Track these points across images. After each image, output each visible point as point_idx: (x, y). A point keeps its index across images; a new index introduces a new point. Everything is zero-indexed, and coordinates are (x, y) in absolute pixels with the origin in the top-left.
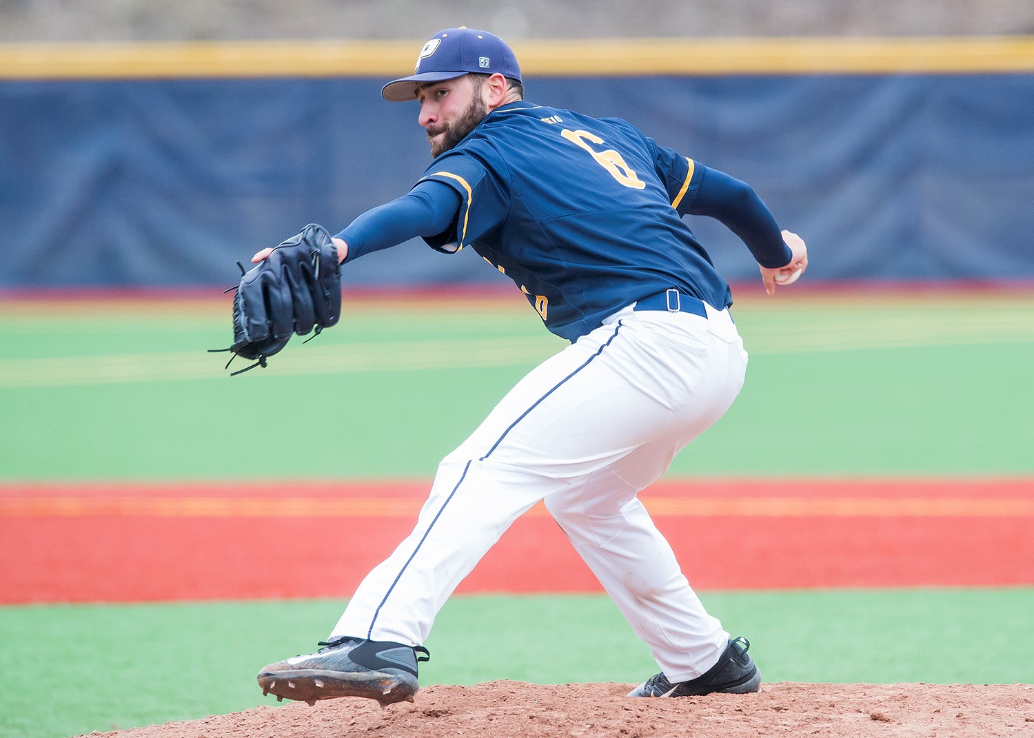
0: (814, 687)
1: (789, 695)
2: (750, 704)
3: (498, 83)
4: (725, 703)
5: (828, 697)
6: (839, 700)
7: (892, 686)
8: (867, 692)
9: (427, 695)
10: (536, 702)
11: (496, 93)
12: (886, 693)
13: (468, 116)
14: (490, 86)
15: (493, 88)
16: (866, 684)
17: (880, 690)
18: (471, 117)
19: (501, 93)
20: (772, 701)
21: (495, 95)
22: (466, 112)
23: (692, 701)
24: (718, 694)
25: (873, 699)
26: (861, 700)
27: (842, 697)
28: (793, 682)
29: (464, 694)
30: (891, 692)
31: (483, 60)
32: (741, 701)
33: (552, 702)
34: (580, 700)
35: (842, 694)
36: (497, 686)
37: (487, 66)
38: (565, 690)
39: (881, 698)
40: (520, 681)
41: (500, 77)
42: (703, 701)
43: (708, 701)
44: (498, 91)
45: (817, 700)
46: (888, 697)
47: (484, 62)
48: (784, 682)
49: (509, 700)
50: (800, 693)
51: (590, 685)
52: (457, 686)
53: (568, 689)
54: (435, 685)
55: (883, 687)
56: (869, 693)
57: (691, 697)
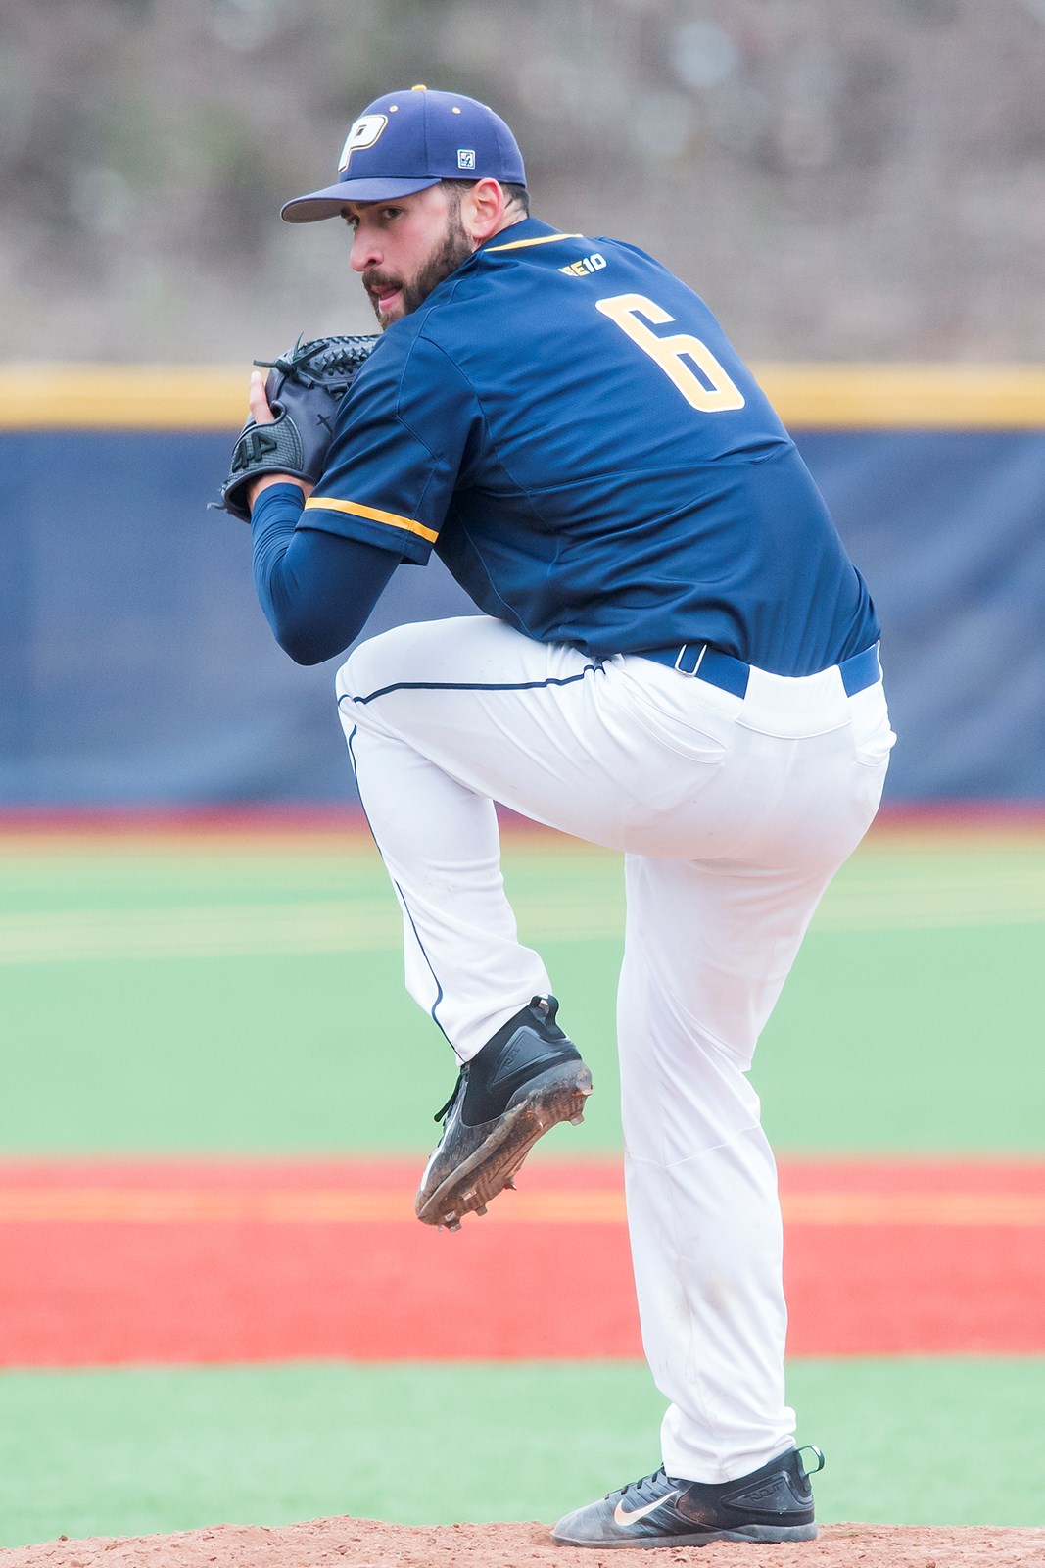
0: (898, 1532)
1: (854, 1546)
2: (784, 1562)
3: (490, 195)
4: (739, 1560)
5: (924, 1551)
6: (943, 1555)
7: (1038, 1530)
8: (994, 1541)
9: (202, 1542)
10: (399, 1556)
11: (486, 214)
12: (1028, 1545)
13: (439, 260)
14: (475, 203)
15: (481, 206)
16: (992, 1528)
17: (1018, 1539)
18: (446, 261)
19: (495, 213)
20: (823, 1558)
21: (483, 217)
22: (436, 251)
23: (679, 1556)
24: (726, 1544)
25: (1005, 1555)
26: (982, 1555)
27: (949, 1551)
28: (860, 1522)
29: (270, 1541)
30: (1037, 1542)
31: (464, 155)
32: (767, 1557)
33: (427, 1557)
34: (478, 1553)
35: (949, 1545)
36: (328, 1527)
37: (472, 165)
38: (450, 1535)
39: (1018, 1552)
40: (371, 1520)
41: (492, 185)
42: (699, 1557)
43: (708, 1557)
44: (489, 210)
45: (904, 1555)
46: (1031, 1551)
47: (467, 158)
48: (845, 1522)
49: (349, 1552)
50: (874, 1544)
51: (496, 1527)
52: (257, 1528)
53: (456, 1535)
54: (218, 1525)
55: (1022, 1532)
56: (998, 1545)
57: (678, 1549)
